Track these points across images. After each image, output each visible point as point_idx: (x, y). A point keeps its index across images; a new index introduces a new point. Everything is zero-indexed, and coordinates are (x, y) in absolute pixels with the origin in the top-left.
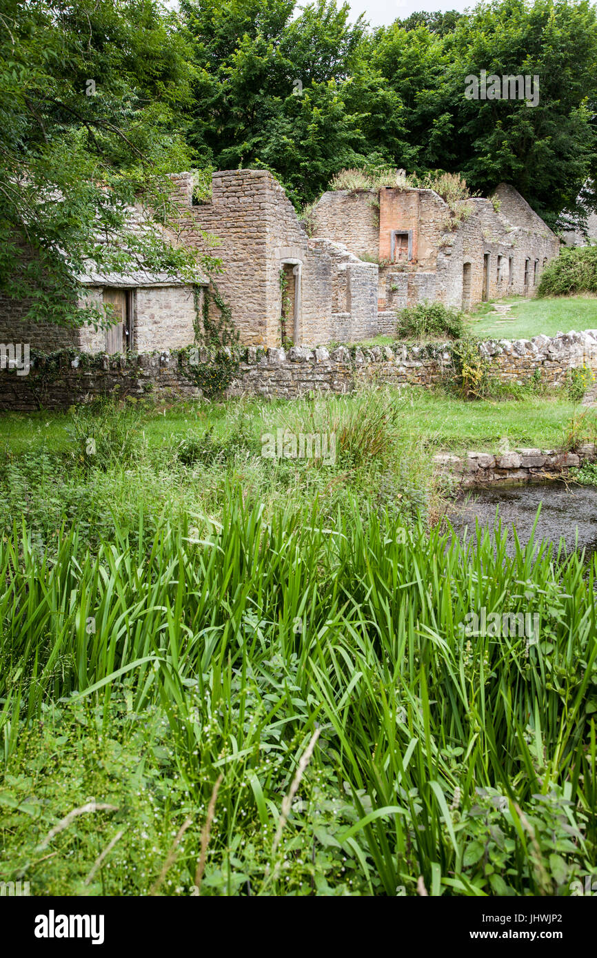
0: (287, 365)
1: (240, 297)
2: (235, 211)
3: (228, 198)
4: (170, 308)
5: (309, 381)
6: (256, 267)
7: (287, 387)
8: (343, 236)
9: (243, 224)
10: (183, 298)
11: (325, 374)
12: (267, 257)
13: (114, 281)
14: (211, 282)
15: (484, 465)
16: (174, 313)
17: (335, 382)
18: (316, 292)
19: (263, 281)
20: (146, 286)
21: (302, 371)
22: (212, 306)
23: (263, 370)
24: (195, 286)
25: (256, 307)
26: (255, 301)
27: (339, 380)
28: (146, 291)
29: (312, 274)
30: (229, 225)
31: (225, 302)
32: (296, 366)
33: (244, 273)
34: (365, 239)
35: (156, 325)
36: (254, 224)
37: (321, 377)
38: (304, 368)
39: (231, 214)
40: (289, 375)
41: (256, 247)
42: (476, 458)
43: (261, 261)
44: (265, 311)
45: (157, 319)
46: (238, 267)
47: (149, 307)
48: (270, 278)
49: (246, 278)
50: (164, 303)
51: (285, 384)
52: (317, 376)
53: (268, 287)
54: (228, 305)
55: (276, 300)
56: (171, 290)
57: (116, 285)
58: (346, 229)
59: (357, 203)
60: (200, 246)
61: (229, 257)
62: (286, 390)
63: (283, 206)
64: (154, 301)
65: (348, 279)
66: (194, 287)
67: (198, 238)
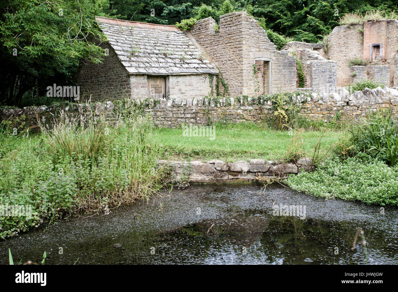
0: (170, 109)
1: (232, 80)
2: (229, 34)
3: (226, 28)
4: (192, 86)
5: (183, 118)
6: (239, 63)
7: (170, 121)
8: (345, 49)
9: (233, 41)
10: (202, 81)
11: (192, 114)
12: (244, 57)
13: (152, 72)
14: (220, 72)
15: (219, 169)
16: (195, 89)
17: (198, 119)
18: (283, 76)
19: (242, 70)
20: (173, 74)
21: (178, 112)
22: (220, 85)
23: (157, 111)
24: (211, 75)
25: (239, 84)
26: (238, 81)
27: (199, 117)
28: (175, 77)
29: (280, 66)
30: (227, 42)
31: (226, 82)
32: (174, 109)
33: (233, 67)
34: (356, 50)
35: (182, 94)
36: (238, 40)
37: (189, 116)
38: (179, 110)
39: (228, 36)
40: (171, 115)
41: (238, 52)
42: (214, 163)
43: (241, 59)
44: (243, 86)
45: (183, 91)
46: (231, 64)
47: (178, 85)
48: (246, 69)
49: (235, 69)
50: (188, 84)
51: (169, 119)
52: (187, 115)
53: (244, 74)
54: (227, 84)
55: (251, 80)
56: (192, 77)
57: (153, 74)
58: (346, 46)
59: (352, 31)
60: (215, 54)
61: (227, 59)
62: (170, 123)
63: (256, 30)
64: (181, 82)
65: (311, 69)
66: (209, 75)
67: (214, 50)
